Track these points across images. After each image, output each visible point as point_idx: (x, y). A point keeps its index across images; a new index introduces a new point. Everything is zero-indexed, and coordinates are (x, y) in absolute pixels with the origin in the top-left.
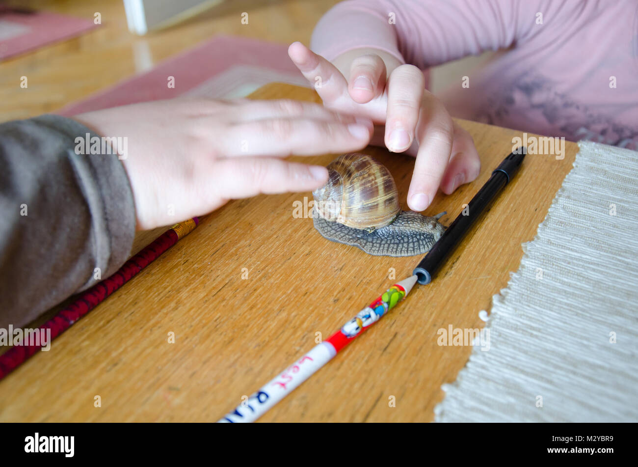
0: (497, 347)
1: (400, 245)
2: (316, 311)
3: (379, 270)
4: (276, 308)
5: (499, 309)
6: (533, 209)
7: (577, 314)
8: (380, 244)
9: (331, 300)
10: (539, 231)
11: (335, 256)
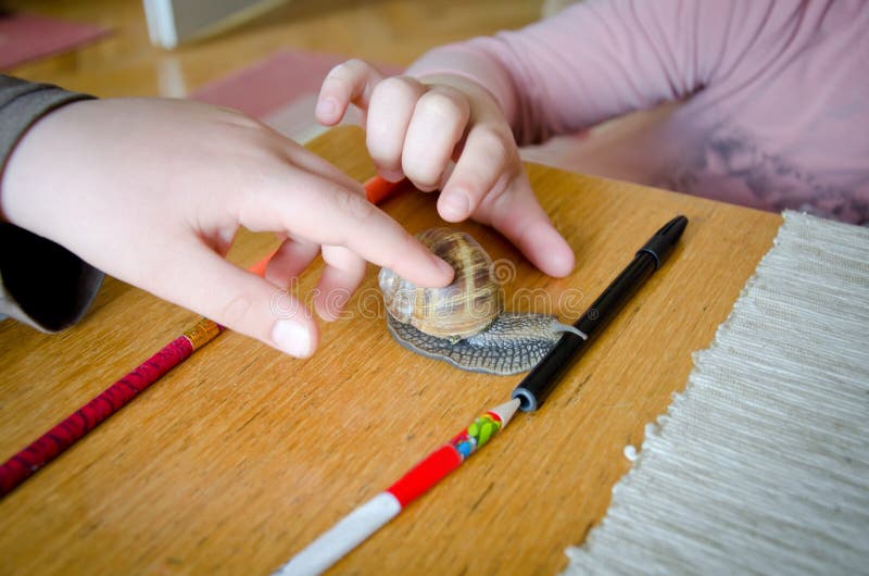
0: (647, 497)
1: (501, 360)
2: (381, 453)
3: (475, 394)
4: (326, 447)
5: (654, 444)
6: (701, 308)
7: (763, 452)
8: (472, 357)
9: (404, 436)
10: (718, 334)
11: (413, 375)
